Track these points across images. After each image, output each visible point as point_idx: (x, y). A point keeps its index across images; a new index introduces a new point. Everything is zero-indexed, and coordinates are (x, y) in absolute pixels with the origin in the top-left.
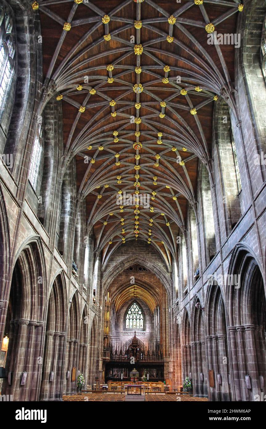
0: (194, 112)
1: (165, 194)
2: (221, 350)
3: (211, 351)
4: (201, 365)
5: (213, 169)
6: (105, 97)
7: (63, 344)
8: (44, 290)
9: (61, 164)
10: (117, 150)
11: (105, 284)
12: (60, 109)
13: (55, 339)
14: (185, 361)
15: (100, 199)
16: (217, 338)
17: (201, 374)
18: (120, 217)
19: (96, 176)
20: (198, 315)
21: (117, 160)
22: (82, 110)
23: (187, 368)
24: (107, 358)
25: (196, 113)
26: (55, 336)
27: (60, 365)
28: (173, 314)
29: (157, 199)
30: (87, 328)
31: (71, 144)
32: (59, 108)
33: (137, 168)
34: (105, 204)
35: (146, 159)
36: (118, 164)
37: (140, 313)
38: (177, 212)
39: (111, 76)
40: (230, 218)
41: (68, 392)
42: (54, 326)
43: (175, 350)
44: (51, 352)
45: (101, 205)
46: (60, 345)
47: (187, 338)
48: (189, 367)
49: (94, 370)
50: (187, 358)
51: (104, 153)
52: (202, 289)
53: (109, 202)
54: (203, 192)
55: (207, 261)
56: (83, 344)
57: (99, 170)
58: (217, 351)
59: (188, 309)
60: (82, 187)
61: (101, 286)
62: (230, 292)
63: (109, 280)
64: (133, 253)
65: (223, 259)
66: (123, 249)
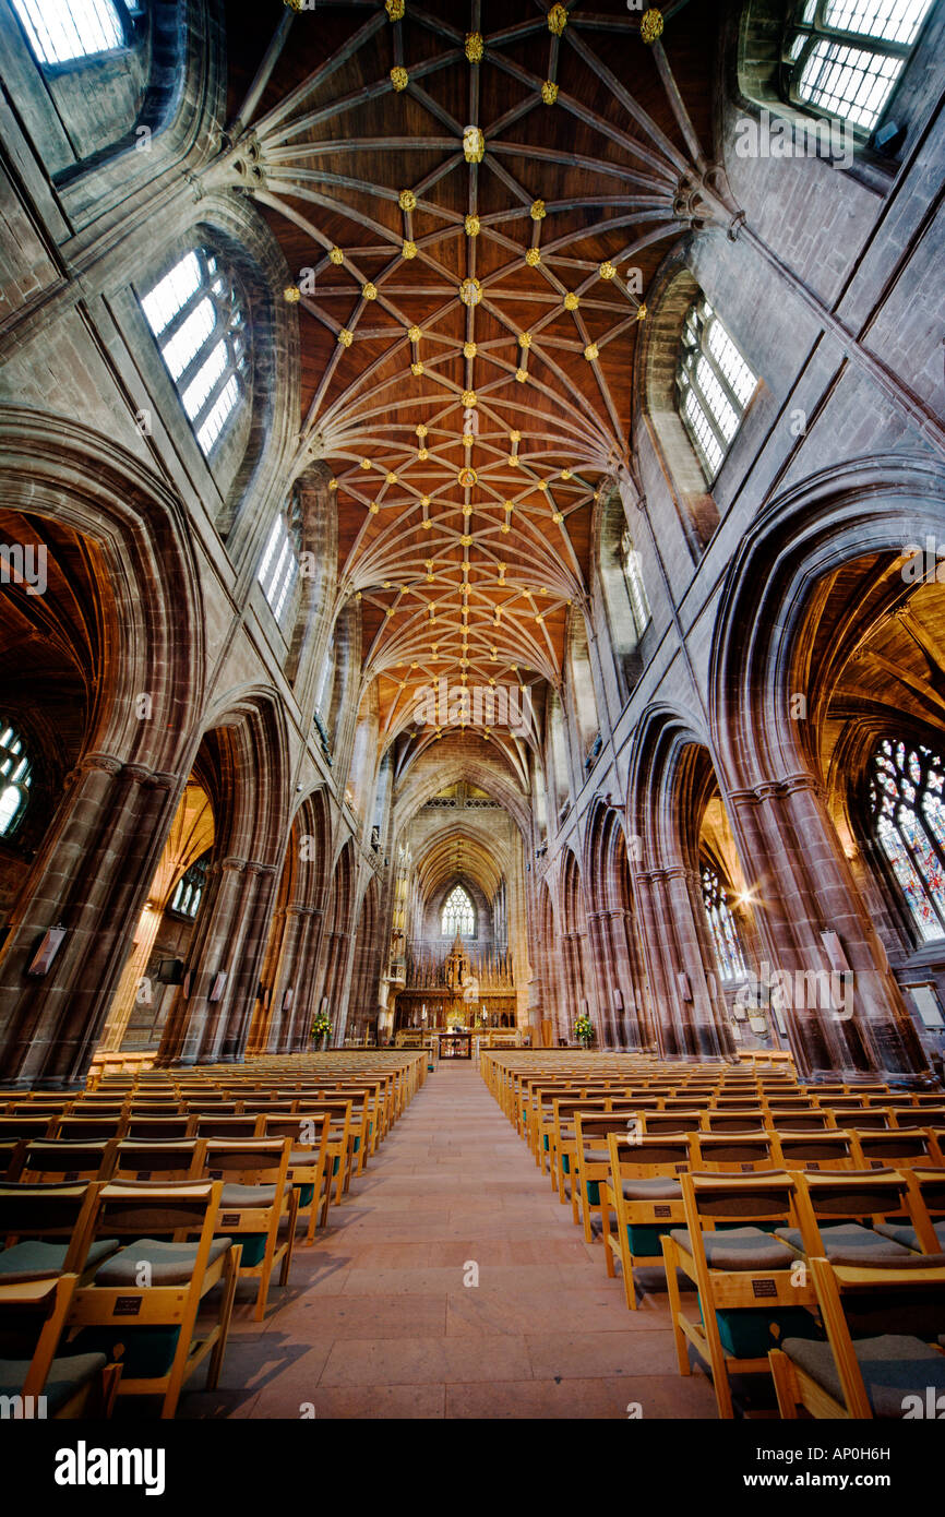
0: (592, 353)
1: (520, 612)
2: (678, 906)
3: (653, 913)
4: (614, 969)
5: (637, 471)
6: (398, 314)
7: (265, 895)
8: (192, 683)
9: (293, 449)
10: (425, 487)
11: (400, 817)
12: (295, 328)
13: (243, 881)
14: (569, 971)
15: (392, 621)
16: (664, 877)
17: (617, 992)
18: (431, 674)
19: (380, 547)
20: (599, 849)
21: (426, 515)
22: (347, 338)
23: (574, 987)
24: (399, 979)
25: (597, 354)
26: (246, 871)
27: (251, 955)
28: (535, 877)
29: (504, 625)
30: (354, 894)
31: (318, 417)
32: (291, 322)
33: (466, 540)
34: (400, 630)
35: (485, 516)
36: (427, 524)
37: (468, 904)
38: (545, 648)
39: (411, 238)
40: (696, 529)
41: (283, 1049)
42: (247, 847)
43: (542, 954)
44: (228, 916)
45: (393, 633)
46: (257, 899)
47: (571, 918)
48: (578, 985)
49: (367, 1004)
50: (572, 965)
51: (397, 492)
52: (613, 769)
53: (410, 628)
54: (604, 572)
55: (624, 697)
56: (340, 932)
57: (387, 531)
58: (669, 910)
59: (572, 847)
60: (350, 563)
61: (391, 819)
62: (722, 695)
63: (408, 810)
64: (456, 759)
65: (686, 631)
66: (437, 751)
